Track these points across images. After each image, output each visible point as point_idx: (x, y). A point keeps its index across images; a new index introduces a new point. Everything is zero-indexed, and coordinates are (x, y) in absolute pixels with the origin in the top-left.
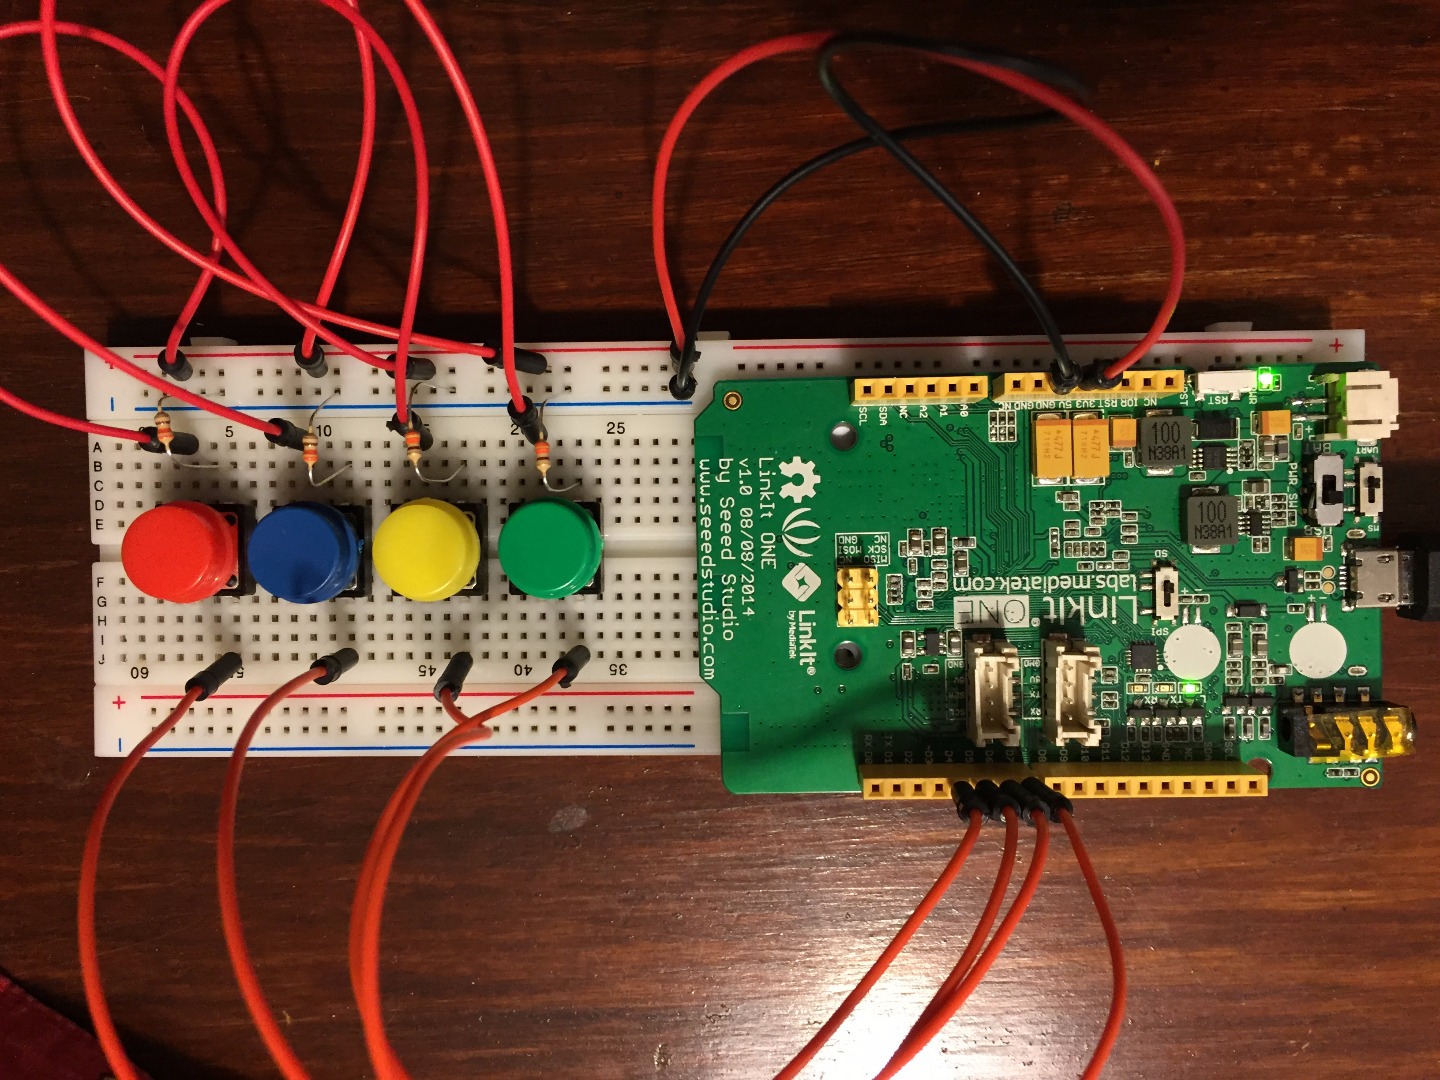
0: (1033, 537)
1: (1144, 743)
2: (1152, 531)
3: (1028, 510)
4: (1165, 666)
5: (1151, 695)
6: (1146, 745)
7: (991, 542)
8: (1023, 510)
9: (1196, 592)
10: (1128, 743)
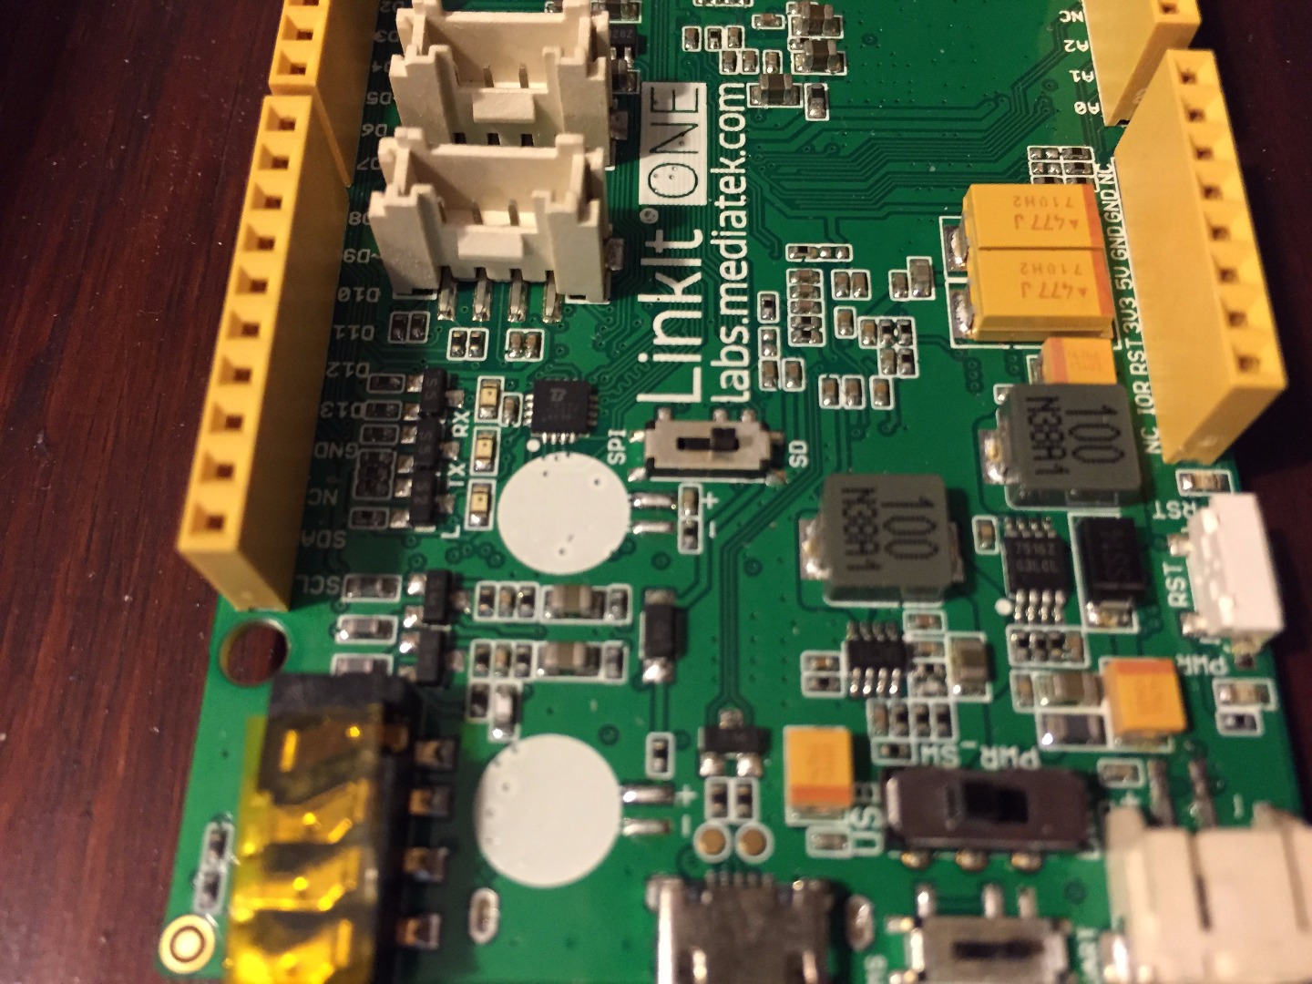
0: (831, 216)
1: (364, 406)
2: (850, 440)
3: (887, 209)
4: (536, 455)
5: (472, 425)
6: (358, 410)
7: (819, 144)
8: (887, 199)
9: (706, 525)
10: (367, 376)
